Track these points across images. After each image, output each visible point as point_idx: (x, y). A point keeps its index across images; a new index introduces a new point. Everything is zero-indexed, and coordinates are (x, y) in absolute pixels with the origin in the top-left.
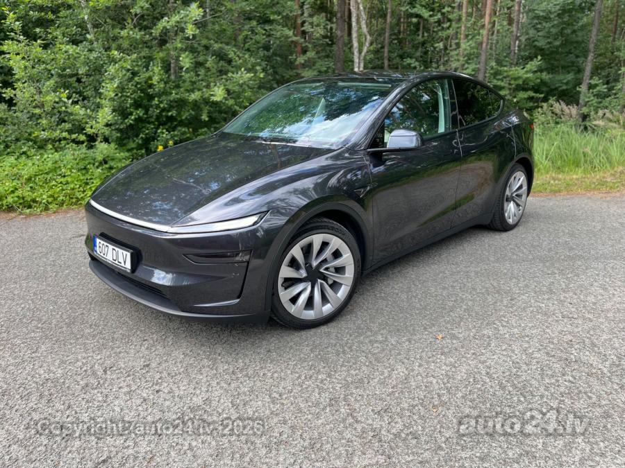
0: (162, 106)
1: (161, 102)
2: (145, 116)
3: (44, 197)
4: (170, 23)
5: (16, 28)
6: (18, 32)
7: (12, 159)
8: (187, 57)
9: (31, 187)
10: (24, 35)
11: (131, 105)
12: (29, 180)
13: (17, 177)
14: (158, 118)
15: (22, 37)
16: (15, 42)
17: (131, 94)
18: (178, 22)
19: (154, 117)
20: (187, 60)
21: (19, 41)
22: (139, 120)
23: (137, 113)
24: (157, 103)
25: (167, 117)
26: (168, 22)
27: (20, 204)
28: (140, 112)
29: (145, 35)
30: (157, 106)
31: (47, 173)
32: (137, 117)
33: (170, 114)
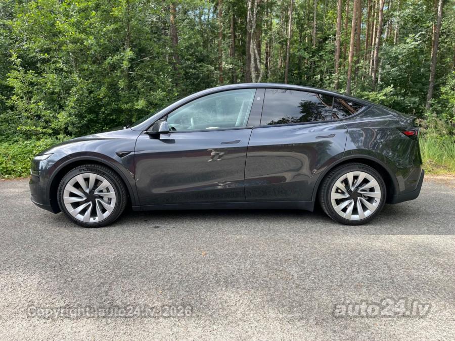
0: (106, 112)
1: (106, 110)
2: (96, 119)
3: (20, 168)
4: (112, 61)
5: (17, 63)
6: (18, 65)
7: (6, 144)
8: (123, 81)
9: (14, 162)
10: (22, 67)
11: (86, 111)
12: (13, 157)
13: (6, 155)
14: (104, 120)
15: (21, 68)
16: (16, 72)
17: (86, 104)
18: (118, 60)
19: (102, 119)
20: (123, 83)
21: (19, 71)
22: (91, 121)
23: (89, 117)
24: (103, 110)
25: (110, 119)
26: (112, 59)
27: (4, 172)
28: (92, 116)
29: (98, 68)
30: (104, 113)
31: (26, 154)
32: (89, 119)
33: (111, 117)
